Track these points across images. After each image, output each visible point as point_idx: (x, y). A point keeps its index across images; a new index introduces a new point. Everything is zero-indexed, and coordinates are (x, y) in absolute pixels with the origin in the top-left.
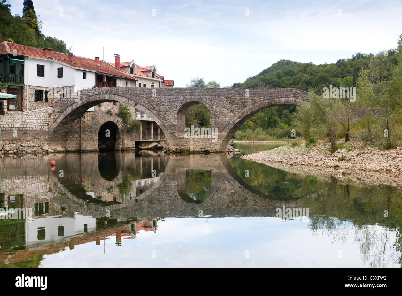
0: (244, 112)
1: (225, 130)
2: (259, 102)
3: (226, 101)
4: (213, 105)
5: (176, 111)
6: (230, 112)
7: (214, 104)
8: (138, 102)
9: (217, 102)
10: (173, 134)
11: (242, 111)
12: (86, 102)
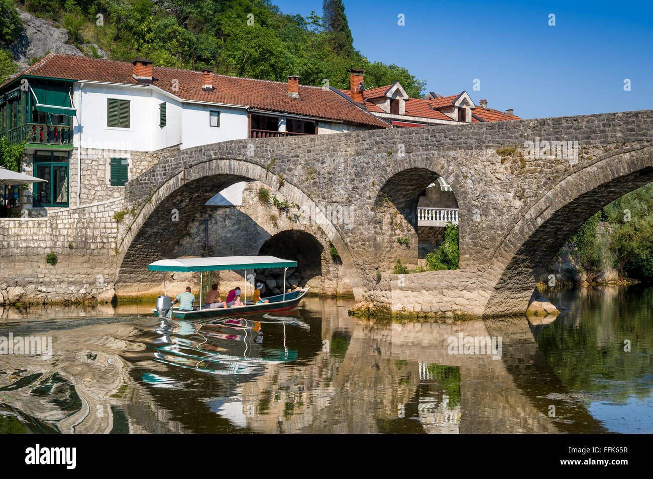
0: (556, 195)
1: (501, 256)
2: (601, 159)
3: (502, 162)
4: (466, 177)
5: (370, 198)
6: (514, 198)
7: (469, 175)
8: (285, 176)
9: (476, 166)
10: (362, 267)
11: (550, 194)
12: (183, 183)
